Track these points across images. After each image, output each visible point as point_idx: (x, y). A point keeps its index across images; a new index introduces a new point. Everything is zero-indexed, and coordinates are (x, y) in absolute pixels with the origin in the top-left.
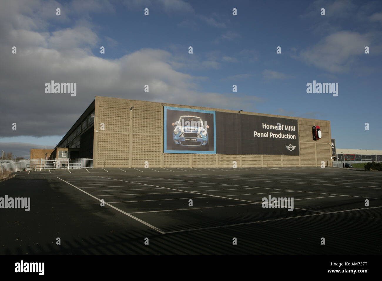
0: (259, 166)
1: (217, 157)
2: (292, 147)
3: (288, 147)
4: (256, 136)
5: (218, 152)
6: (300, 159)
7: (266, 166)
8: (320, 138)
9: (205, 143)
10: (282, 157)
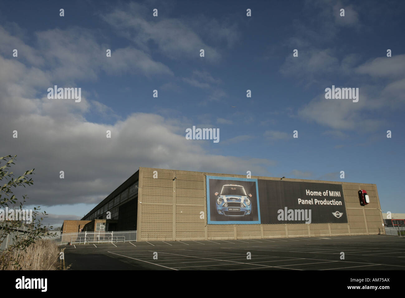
0: (306, 235)
1: (262, 227)
2: (339, 213)
3: (335, 214)
4: (301, 203)
5: (263, 222)
6: (348, 227)
7: (313, 235)
8: (368, 203)
9: (249, 213)
10: (329, 225)
